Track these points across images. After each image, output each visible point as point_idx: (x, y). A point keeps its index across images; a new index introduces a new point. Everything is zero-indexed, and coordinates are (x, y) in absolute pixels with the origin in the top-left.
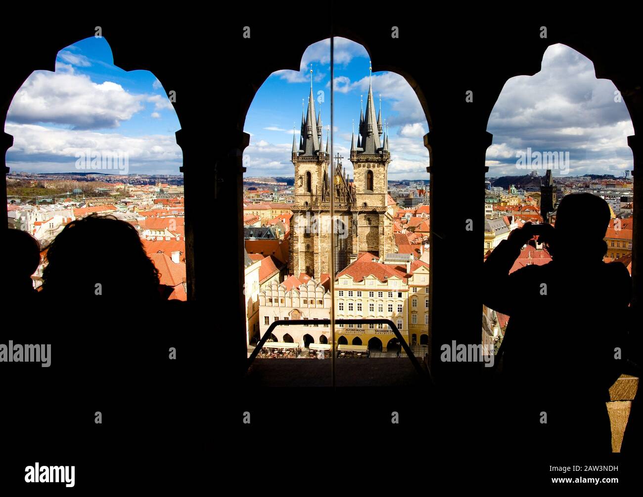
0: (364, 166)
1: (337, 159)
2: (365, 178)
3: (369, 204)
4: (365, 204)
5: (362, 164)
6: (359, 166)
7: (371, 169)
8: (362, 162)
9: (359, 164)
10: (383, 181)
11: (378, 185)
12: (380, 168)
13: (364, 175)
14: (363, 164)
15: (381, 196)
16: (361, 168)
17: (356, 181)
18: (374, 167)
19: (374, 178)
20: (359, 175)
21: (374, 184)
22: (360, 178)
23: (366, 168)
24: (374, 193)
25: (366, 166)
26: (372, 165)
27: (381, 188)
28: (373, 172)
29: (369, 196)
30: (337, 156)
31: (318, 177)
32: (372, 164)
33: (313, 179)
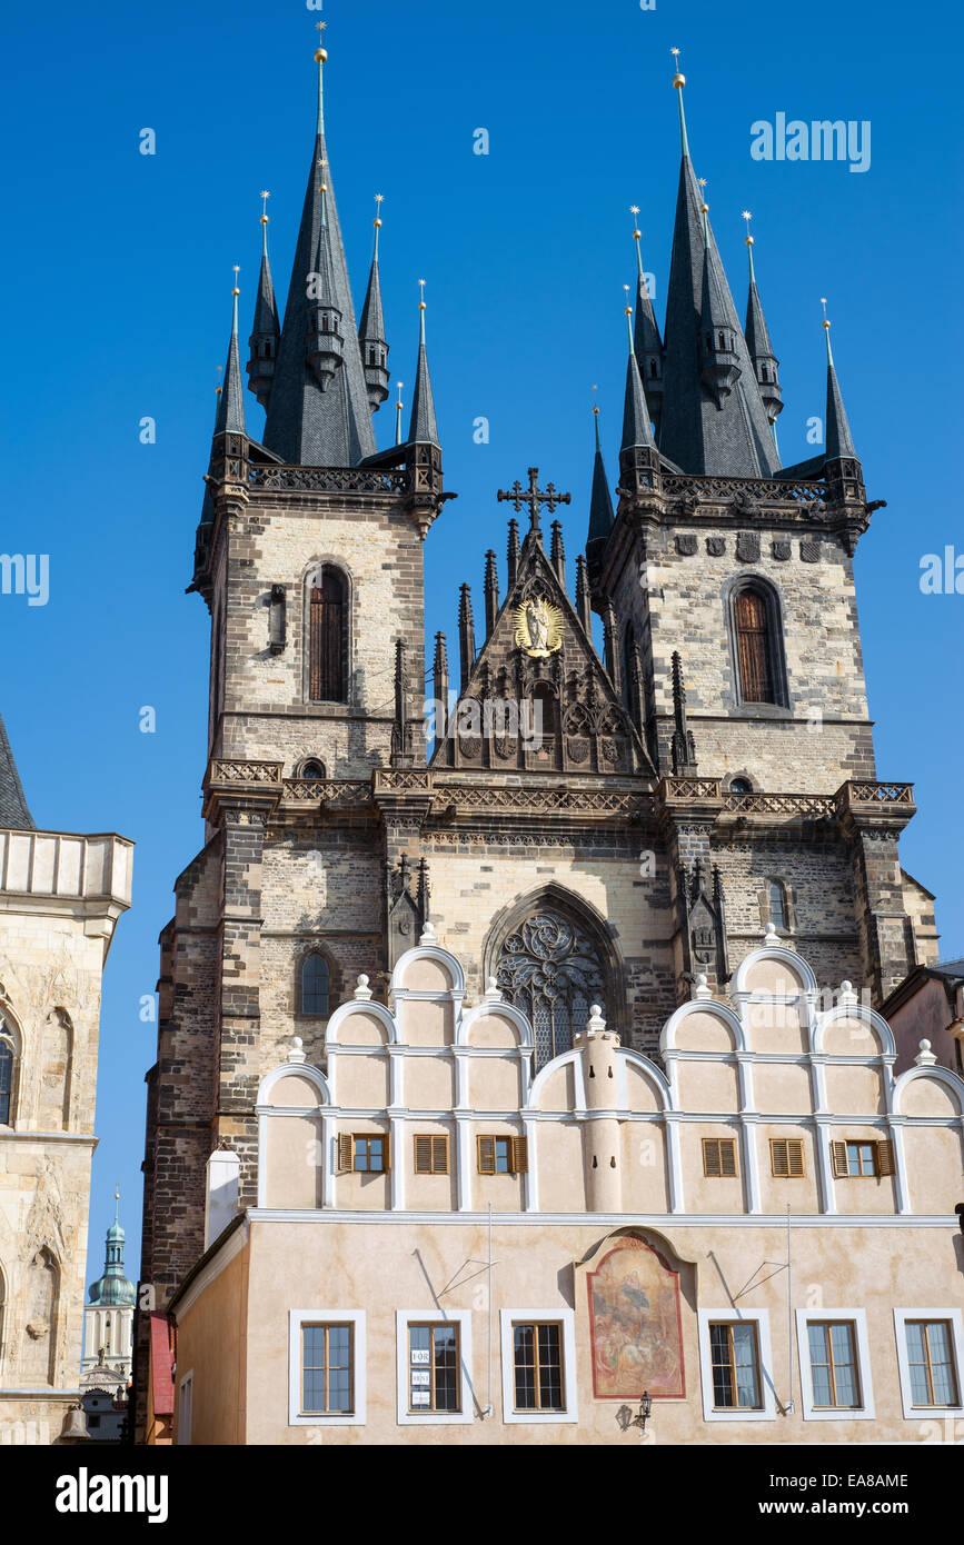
0: (715, 549)
1: (526, 506)
2: (728, 623)
3: (764, 785)
4: (743, 783)
5: (703, 535)
6: (685, 548)
7: (765, 567)
8: (706, 522)
9: (678, 531)
10: (846, 646)
11: (821, 671)
12: (824, 565)
13: (718, 604)
14: (710, 533)
15: (839, 732)
16: (700, 560)
17: (669, 636)
18: (780, 554)
19: (790, 625)
20: (684, 603)
21: (793, 663)
22: (691, 617)
23: (729, 565)
24: (797, 715)
25: (731, 547)
26: (765, 548)
27: (837, 683)
28: (779, 585)
29: (761, 732)
30: (525, 486)
31: (397, 603)
32: (766, 539)
33: (360, 611)
